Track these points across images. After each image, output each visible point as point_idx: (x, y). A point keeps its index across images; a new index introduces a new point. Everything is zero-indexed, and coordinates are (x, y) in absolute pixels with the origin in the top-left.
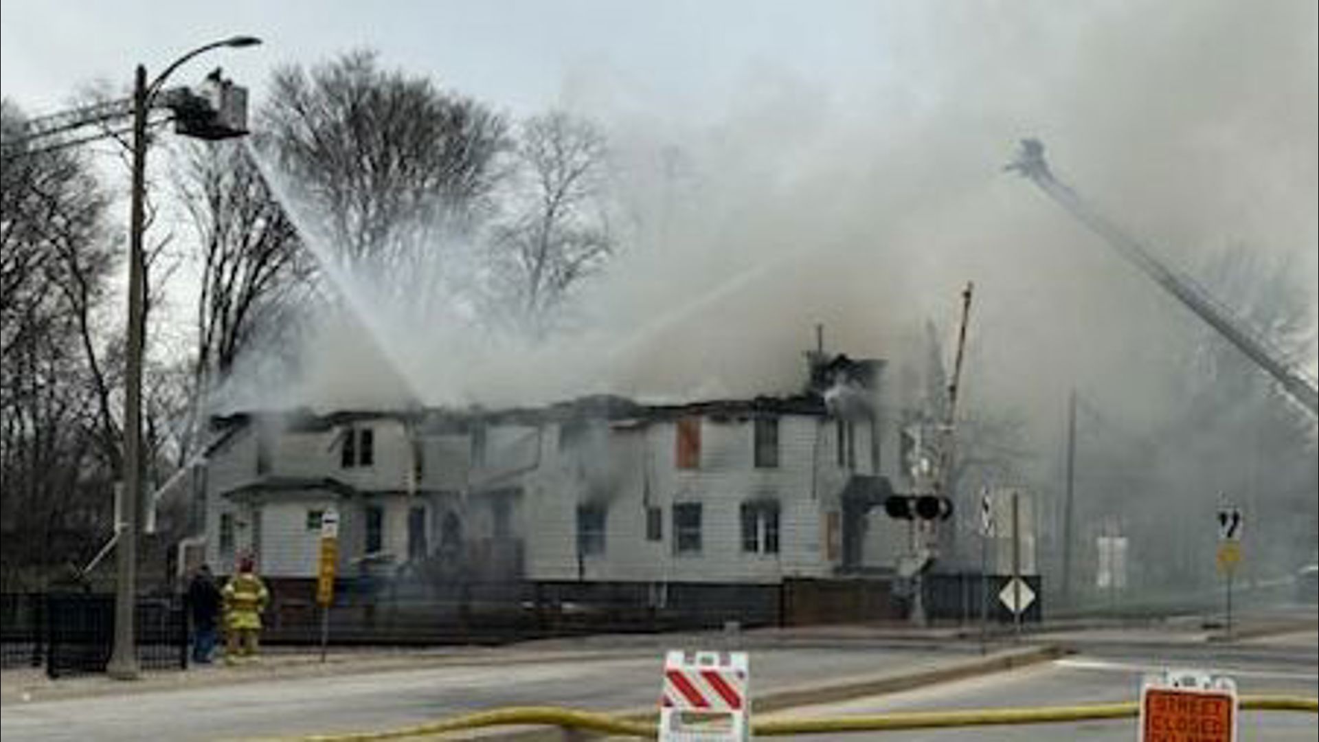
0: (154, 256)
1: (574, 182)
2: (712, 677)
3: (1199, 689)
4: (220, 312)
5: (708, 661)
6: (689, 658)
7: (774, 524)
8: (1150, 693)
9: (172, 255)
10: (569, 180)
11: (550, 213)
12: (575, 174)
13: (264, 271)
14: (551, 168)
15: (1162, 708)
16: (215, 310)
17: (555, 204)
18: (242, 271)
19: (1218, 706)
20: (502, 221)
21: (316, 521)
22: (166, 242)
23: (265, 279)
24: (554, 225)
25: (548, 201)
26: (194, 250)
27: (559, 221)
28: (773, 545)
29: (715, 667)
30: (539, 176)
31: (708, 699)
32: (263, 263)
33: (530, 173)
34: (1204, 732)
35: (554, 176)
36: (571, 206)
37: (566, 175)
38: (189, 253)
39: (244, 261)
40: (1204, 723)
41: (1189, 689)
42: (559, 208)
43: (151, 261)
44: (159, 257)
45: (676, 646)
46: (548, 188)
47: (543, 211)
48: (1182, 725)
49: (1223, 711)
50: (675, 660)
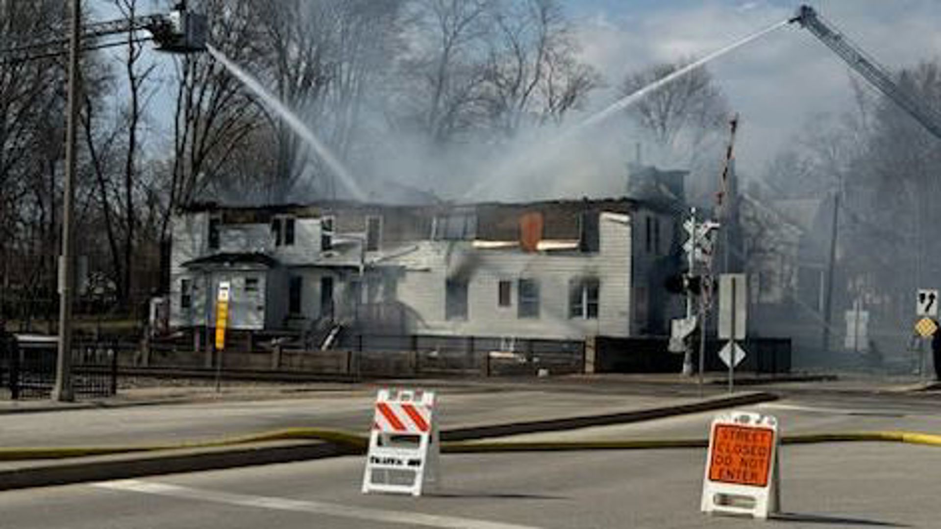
0: (141, 81)
1: (465, 28)
2: (409, 409)
3: (752, 424)
4: (191, 123)
5: (404, 397)
6: (393, 396)
7: (594, 294)
8: (718, 426)
9: (155, 81)
10: (463, 24)
11: (447, 50)
12: (467, 21)
13: (226, 93)
14: (447, 14)
15: (726, 437)
16: (188, 121)
17: (451, 44)
18: (208, 93)
19: (763, 436)
20: (408, 57)
21: (252, 285)
22: (150, 70)
23: (225, 100)
24: (451, 60)
25: (445, 40)
26: (172, 77)
27: (454, 58)
28: (593, 310)
29: (410, 402)
30: (438, 21)
31: (405, 424)
32: (224, 87)
33: (432, 19)
34: (753, 453)
35: (450, 21)
36: (462, 45)
37: (461, 20)
38: (168, 79)
39: (209, 86)
40: (753, 448)
41: (745, 425)
42: (453, 48)
43: (139, 84)
44: (145, 81)
45: (385, 386)
46: (446, 31)
47: (442, 49)
48: (738, 449)
49: (767, 439)
50: (383, 396)
